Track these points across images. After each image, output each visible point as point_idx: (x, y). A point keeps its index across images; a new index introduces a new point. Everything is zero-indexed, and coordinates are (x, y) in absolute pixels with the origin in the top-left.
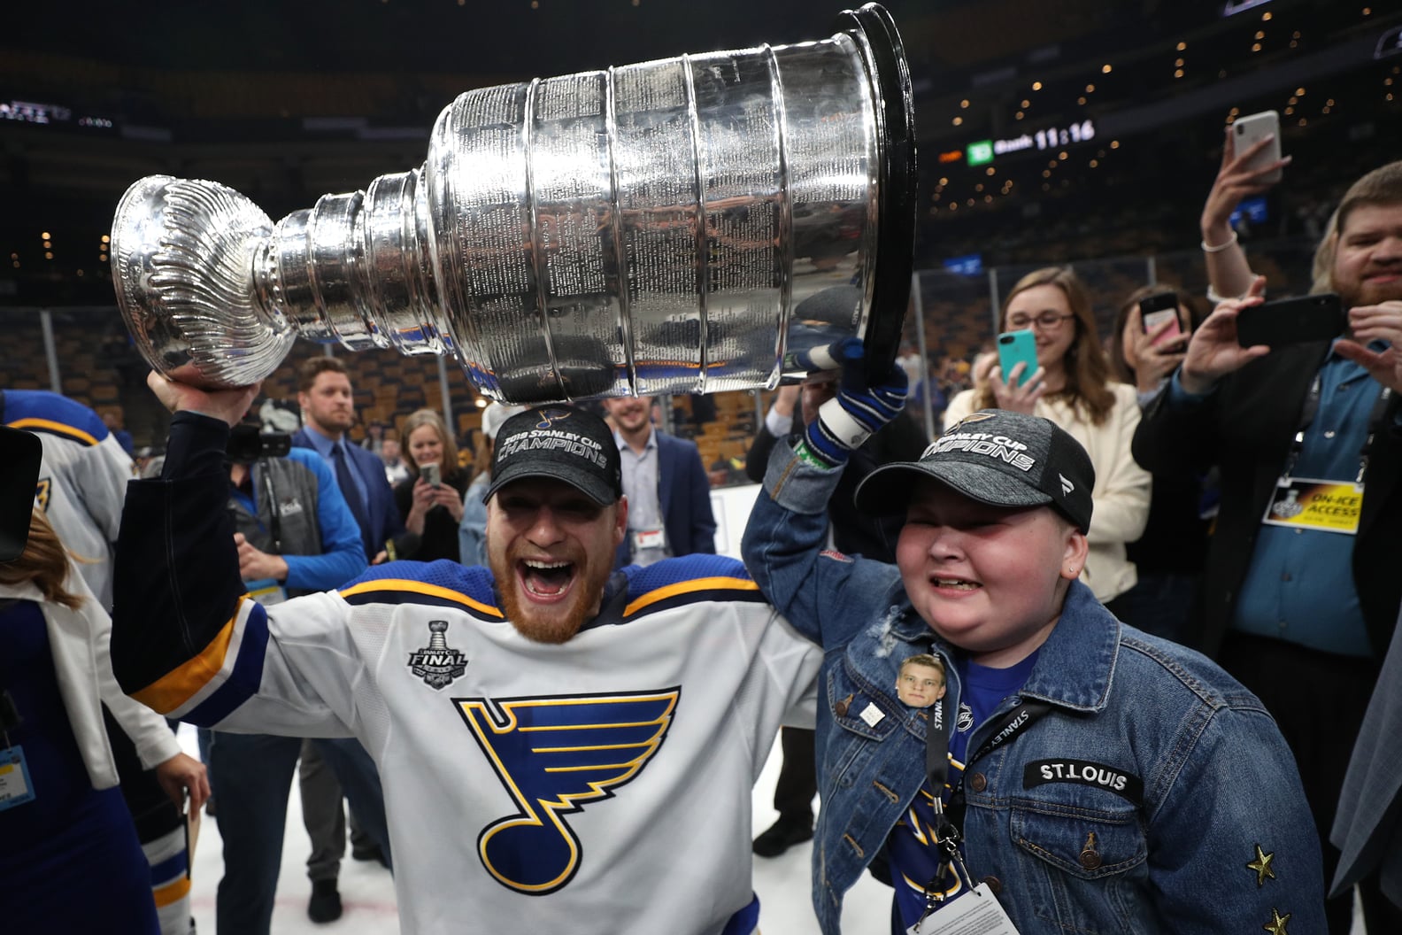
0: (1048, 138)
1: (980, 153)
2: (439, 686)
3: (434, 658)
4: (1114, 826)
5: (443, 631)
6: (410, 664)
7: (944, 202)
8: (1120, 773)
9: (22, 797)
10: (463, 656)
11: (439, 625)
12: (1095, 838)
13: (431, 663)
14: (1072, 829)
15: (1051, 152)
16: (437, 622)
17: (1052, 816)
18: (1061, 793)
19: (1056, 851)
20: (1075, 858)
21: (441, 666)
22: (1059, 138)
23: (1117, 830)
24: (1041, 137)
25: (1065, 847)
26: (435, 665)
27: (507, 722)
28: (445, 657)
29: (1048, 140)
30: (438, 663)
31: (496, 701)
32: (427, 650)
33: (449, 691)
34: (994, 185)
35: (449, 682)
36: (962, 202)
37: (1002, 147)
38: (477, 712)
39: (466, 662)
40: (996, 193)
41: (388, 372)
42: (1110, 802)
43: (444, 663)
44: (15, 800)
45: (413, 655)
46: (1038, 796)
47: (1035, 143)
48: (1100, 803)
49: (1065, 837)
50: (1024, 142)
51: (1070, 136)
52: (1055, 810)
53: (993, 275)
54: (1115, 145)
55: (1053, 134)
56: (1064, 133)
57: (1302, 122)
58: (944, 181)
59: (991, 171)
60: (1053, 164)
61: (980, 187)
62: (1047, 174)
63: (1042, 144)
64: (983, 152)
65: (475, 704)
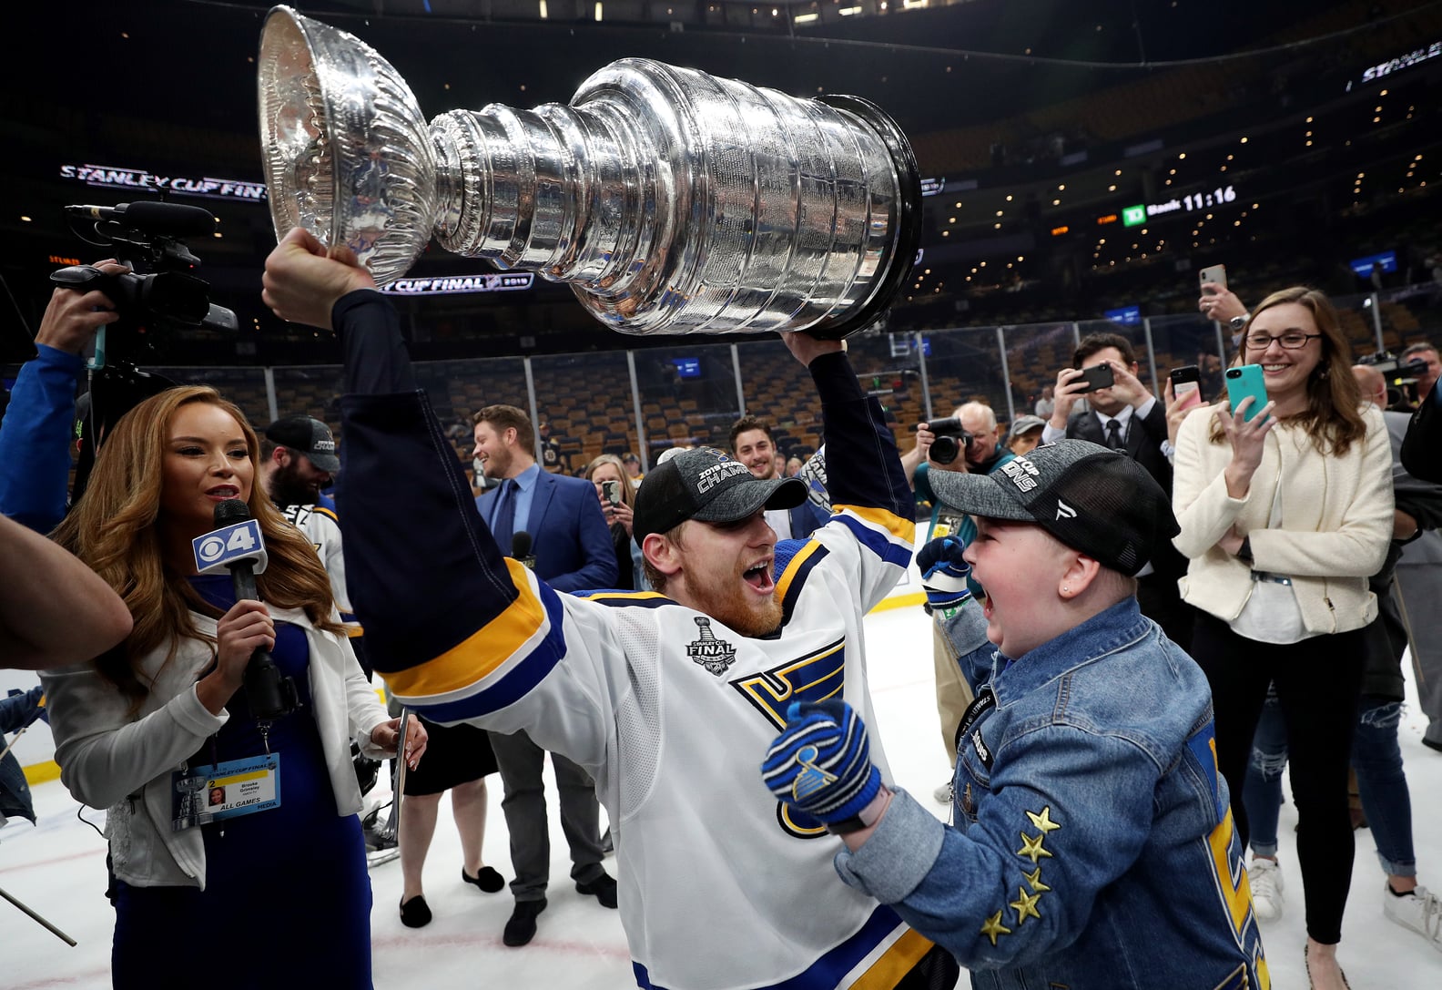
0: (1194, 201)
1: (1134, 216)
2: (719, 673)
3: (706, 648)
5: (707, 625)
6: (689, 654)
7: (1103, 260)
9: (268, 804)
10: (730, 645)
11: (703, 621)
13: (706, 653)
15: (1198, 214)
16: (699, 618)
21: (715, 655)
22: (1205, 201)
24: (1188, 200)
26: (709, 654)
27: (785, 688)
28: (716, 648)
29: (1194, 203)
30: (712, 652)
31: (770, 673)
32: (699, 641)
33: (728, 675)
34: (1148, 244)
35: (726, 669)
36: (1119, 260)
37: (1153, 210)
38: (758, 688)
39: (734, 650)
40: (1151, 251)
41: (595, 420)
43: (717, 653)
44: (262, 806)
45: (689, 646)
47: (1184, 205)
50: (1175, 205)
51: (1214, 199)
53: (1147, 322)
54: (1256, 206)
55: (1198, 198)
56: (1209, 197)
57: (1423, 184)
58: (1103, 241)
59: (1145, 232)
60: (1201, 224)
61: (1136, 246)
62: (1196, 233)
63: (1190, 207)
64: (1137, 215)
65: (754, 681)
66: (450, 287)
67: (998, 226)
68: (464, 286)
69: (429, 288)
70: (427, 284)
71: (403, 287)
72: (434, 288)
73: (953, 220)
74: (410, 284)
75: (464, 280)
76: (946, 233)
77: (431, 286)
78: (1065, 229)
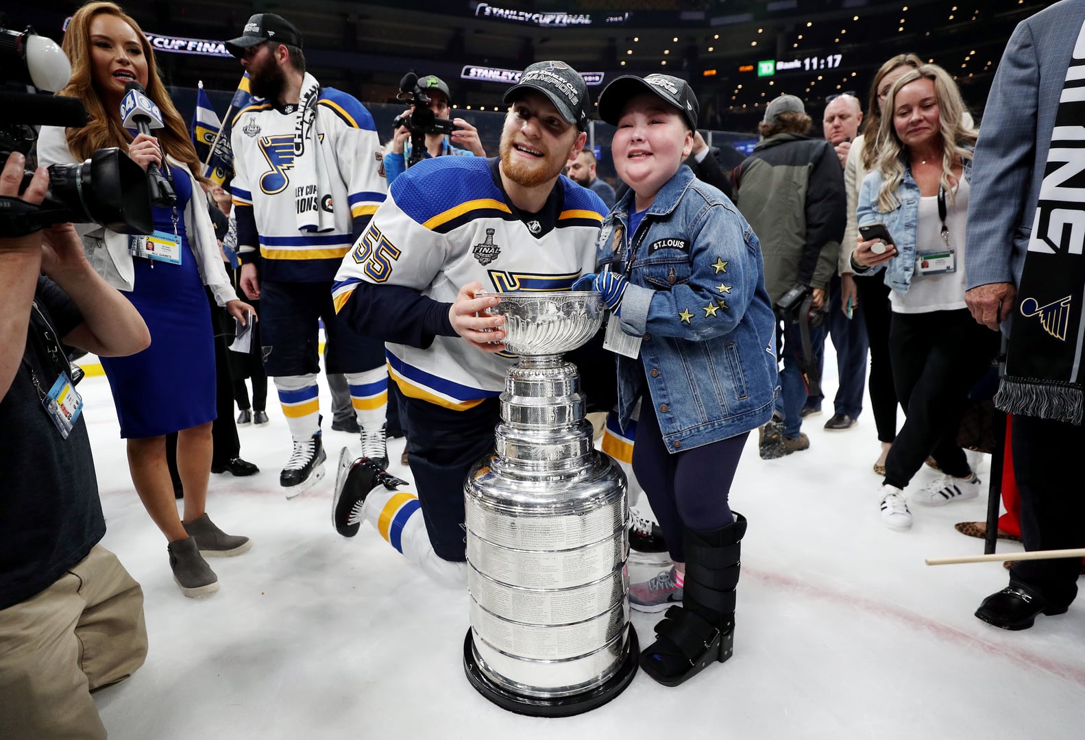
0: (812, 63)
2: (485, 264)
3: (485, 249)
4: (680, 263)
5: (492, 234)
6: (473, 252)
7: (738, 103)
8: (681, 241)
10: (499, 247)
11: (491, 231)
12: (673, 269)
13: (483, 251)
14: (664, 268)
15: (812, 74)
16: (490, 229)
17: (658, 264)
18: (661, 253)
19: (659, 278)
20: (666, 280)
21: (488, 253)
22: (819, 64)
23: (682, 265)
24: (807, 61)
25: (662, 276)
26: (485, 253)
27: (515, 285)
28: (491, 248)
29: (811, 64)
30: (487, 251)
31: (511, 274)
32: (483, 244)
33: (489, 267)
35: (490, 262)
36: (750, 105)
37: (781, 66)
38: (500, 279)
39: (500, 251)
42: (678, 254)
43: (490, 252)
45: (475, 247)
46: (653, 257)
47: (803, 65)
48: (674, 255)
49: (662, 272)
50: (796, 64)
51: (826, 63)
52: (658, 261)
54: (854, 74)
55: (815, 61)
56: (823, 61)
57: (971, 75)
58: (740, 86)
59: (772, 83)
60: (813, 83)
61: (763, 94)
62: (808, 90)
63: (807, 67)
64: (768, 68)
65: (499, 274)
66: (205, 50)
67: (664, 63)
68: (217, 51)
69: (185, 48)
70: (183, 43)
71: (161, 43)
72: (189, 48)
73: (630, 52)
74: (166, 42)
75: (217, 45)
76: (623, 63)
77: (186, 46)
78: (714, 72)
